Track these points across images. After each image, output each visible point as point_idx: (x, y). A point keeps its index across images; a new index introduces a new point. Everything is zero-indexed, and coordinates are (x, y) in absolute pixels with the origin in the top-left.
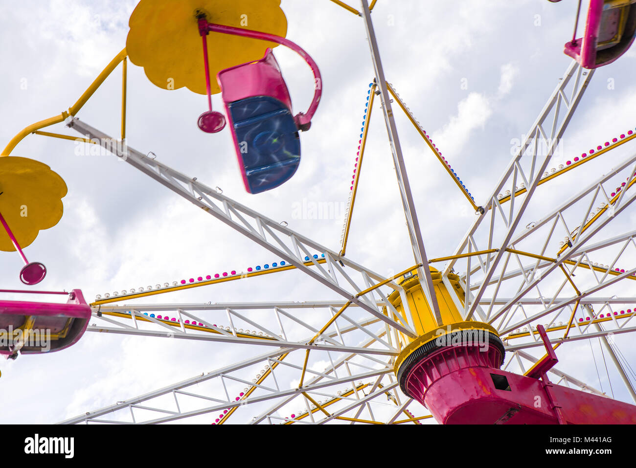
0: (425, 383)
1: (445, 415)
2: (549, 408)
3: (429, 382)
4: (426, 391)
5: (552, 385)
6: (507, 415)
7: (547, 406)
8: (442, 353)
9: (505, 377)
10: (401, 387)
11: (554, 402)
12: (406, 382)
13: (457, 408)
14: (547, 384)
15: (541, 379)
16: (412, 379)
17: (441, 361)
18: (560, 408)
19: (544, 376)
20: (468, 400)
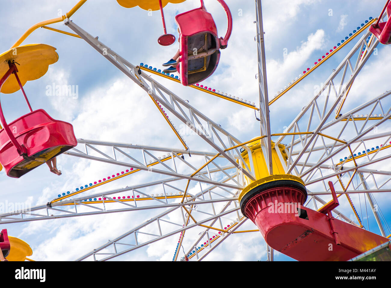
0: (257, 210)
1: (267, 230)
2: (330, 233)
3: (259, 209)
4: (257, 215)
5: (334, 219)
6: (305, 235)
7: (330, 231)
8: (269, 192)
9: (306, 211)
10: (241, 210)
11: (334, 229)
12: (245, 207)
13: (274, 227)
14: (331, 218)
15: (327, 214)
16: (249, 206)
17: (268, 197)
18: (338, 233)
19: (330, 213)
20: (282, 223)
